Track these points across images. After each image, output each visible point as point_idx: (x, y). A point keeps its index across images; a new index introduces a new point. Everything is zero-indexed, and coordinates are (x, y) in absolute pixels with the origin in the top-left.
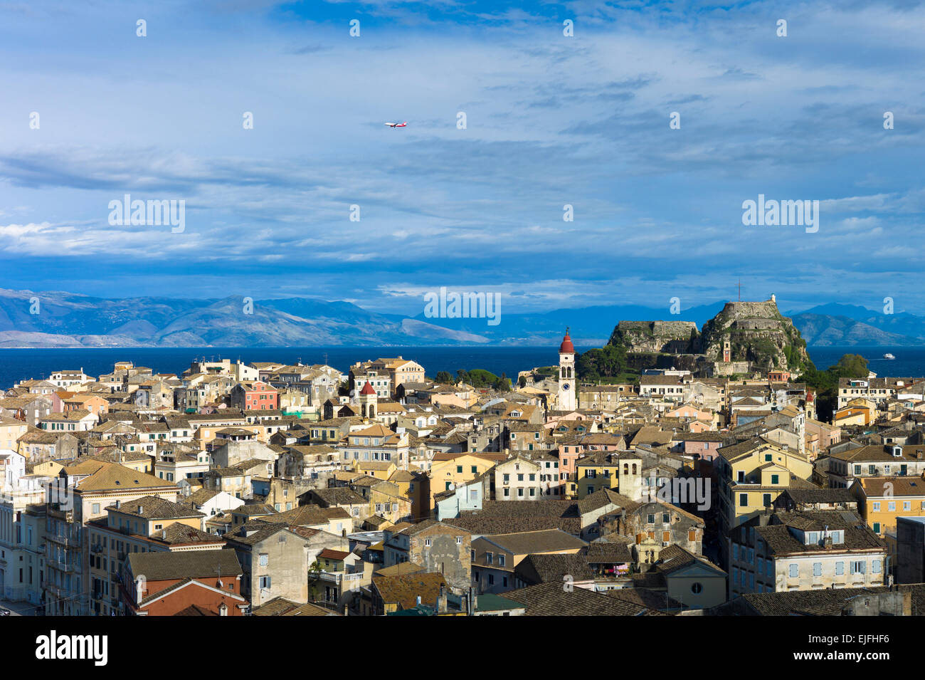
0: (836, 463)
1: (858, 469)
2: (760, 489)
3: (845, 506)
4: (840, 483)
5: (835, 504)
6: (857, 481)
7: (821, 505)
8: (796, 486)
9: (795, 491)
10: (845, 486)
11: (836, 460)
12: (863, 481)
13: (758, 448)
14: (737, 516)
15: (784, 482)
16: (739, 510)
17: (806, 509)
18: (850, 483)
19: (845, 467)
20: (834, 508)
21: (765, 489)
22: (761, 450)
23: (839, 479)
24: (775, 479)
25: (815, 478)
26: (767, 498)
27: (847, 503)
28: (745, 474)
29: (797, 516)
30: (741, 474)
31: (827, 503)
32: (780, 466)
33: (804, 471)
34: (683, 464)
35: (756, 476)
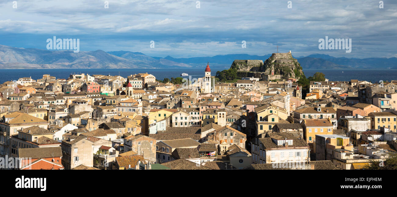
1: (304, 116)
2: (267, 124)
3: (298, 130)
4: (297, 122)
5: (295, 129)
6: (303, 121)
7: (289, 130)
8: (281, 122)
9: (280, 125)
10: (299, 122)
11: (296, 113)
12: (305, 121)
14: (259, 134)
15: (277, 121)
16: (260, 132)
17: (283, 131)
18: (301, 121)
19: (299, 115)
20: (294, 131)
21: (269, 123)
22: (268, 109)
23: (297, 120)
24: (273, 120)
25: (289, 120)
26: (270, 127)
27: (299, 129)
28: (262, 118)
29: (276, 134)
30: (261, 118)
31: (291, 129)
32: (275, 115)
33: (285, 117)
34: (242, 114)
35: (266, 119)
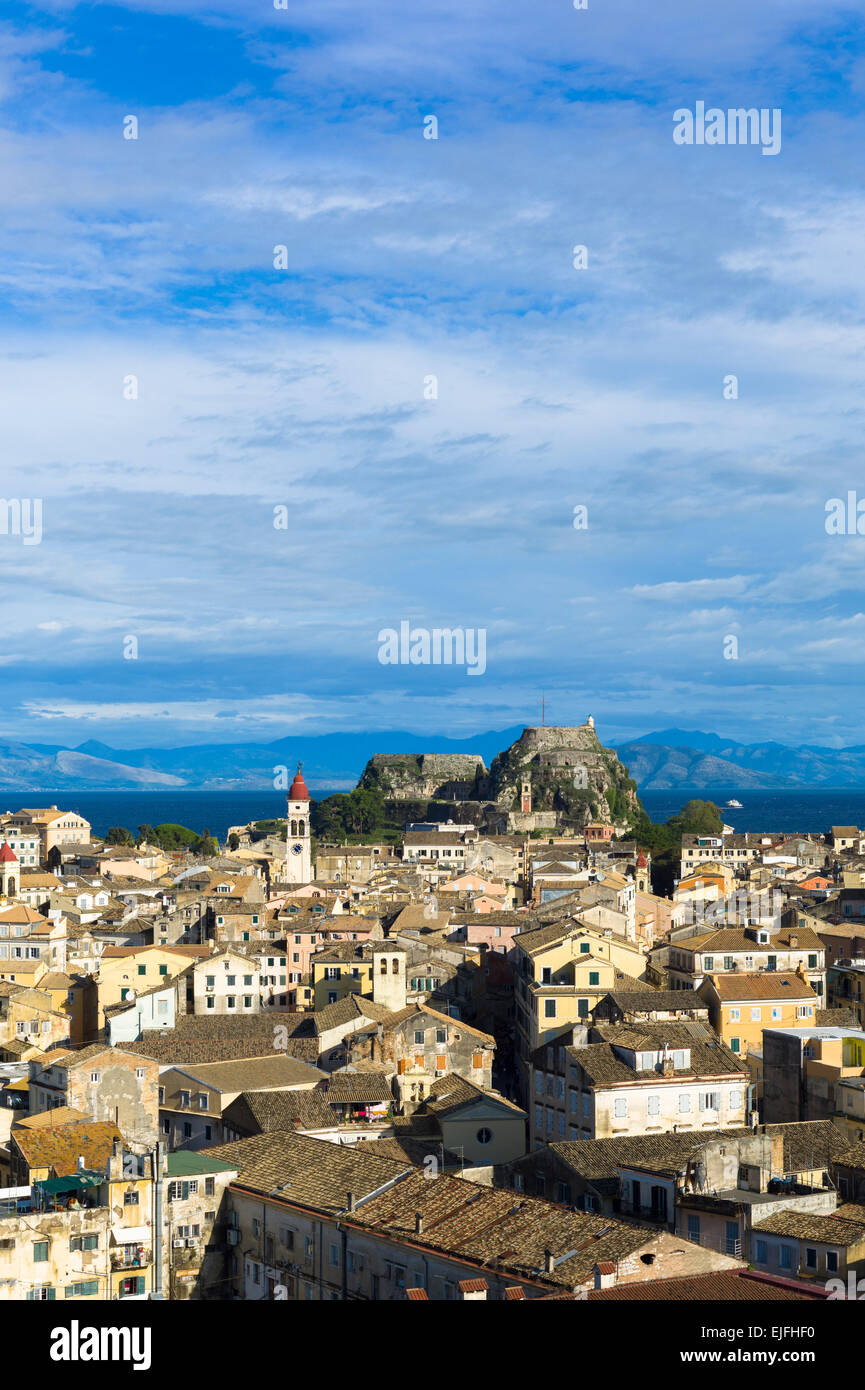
0: (678, 955)
1: (709, 963)
2: (573, 993)
3: (692, 1015)
4: (684, 983)
5: (677, 1012)
6: (708, 979)
7: (659, 1013)
8: (624, 987)
9: (623, 995)
10: (692, 986)
11: (678, 950)
12: (716, 979)
13: (571, 934)
14: (540, 1031)
15: (607, 982)
16: (545, 1024)
17: (637, 1020)
18: (698, 983)
19: (692, 959)
20: (676, 1018)
21: (581, 992)
22: (575, 938)
23: (683, 977)
24: (594, 978)
25: (650, 976)
26: (583, 1005)
27: (694, 1011)
28: (552, 972)
29: (626, 1029)
30: (547, 971)
31: (666, 1011)
32: (601, 960)
33: (635, 967)
34: (464, 958)
35: (567, 975)
